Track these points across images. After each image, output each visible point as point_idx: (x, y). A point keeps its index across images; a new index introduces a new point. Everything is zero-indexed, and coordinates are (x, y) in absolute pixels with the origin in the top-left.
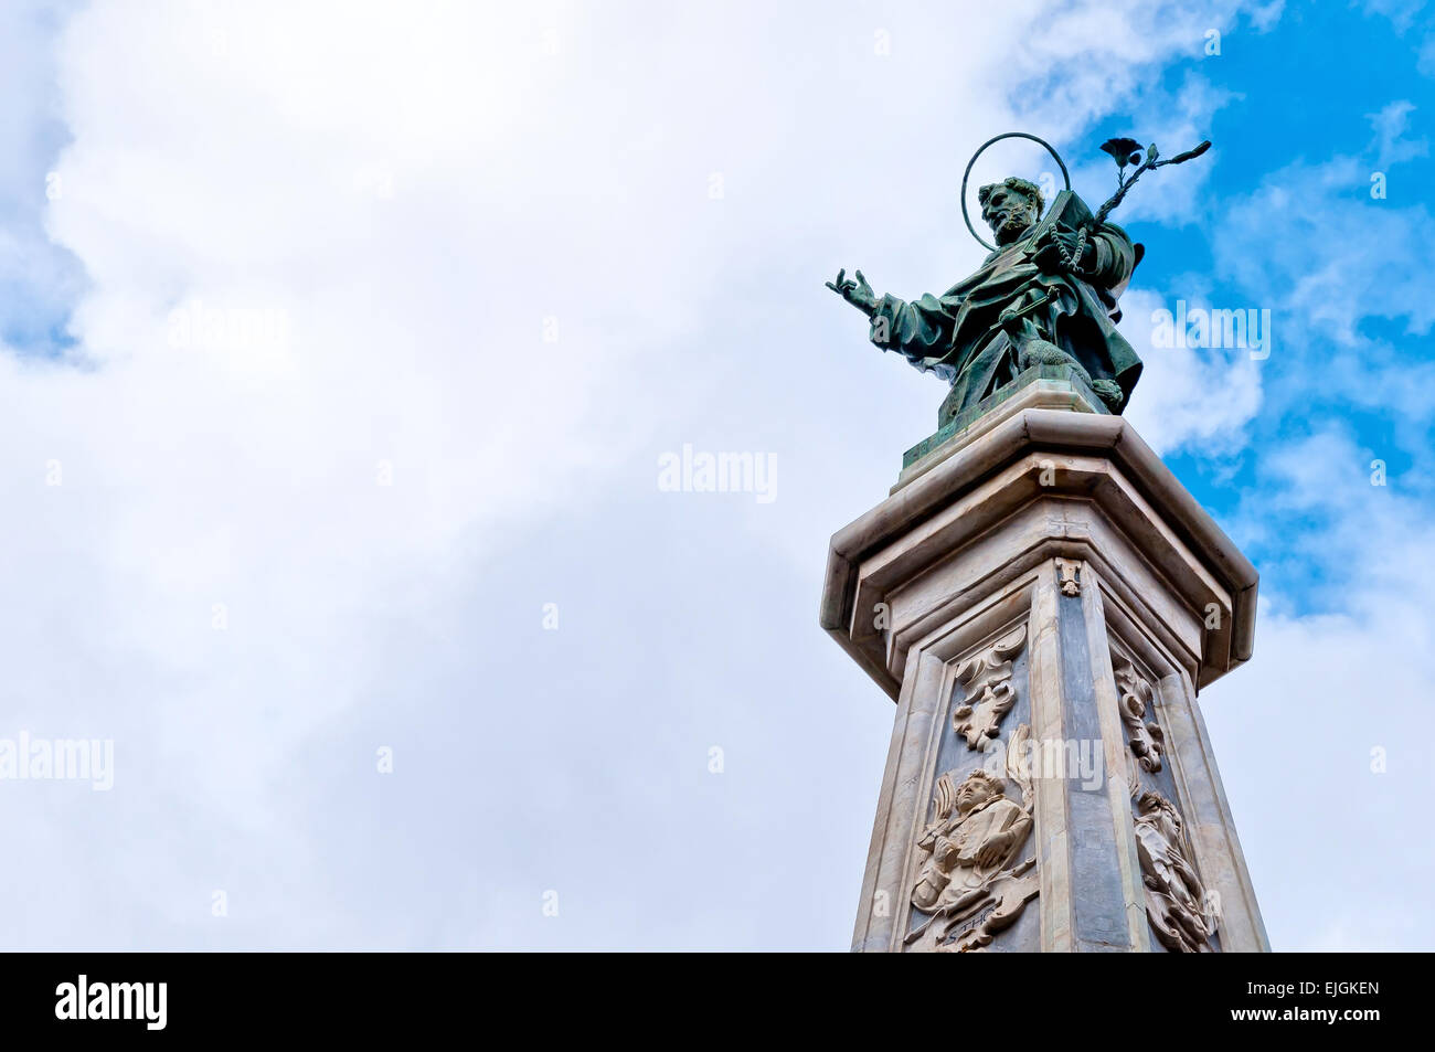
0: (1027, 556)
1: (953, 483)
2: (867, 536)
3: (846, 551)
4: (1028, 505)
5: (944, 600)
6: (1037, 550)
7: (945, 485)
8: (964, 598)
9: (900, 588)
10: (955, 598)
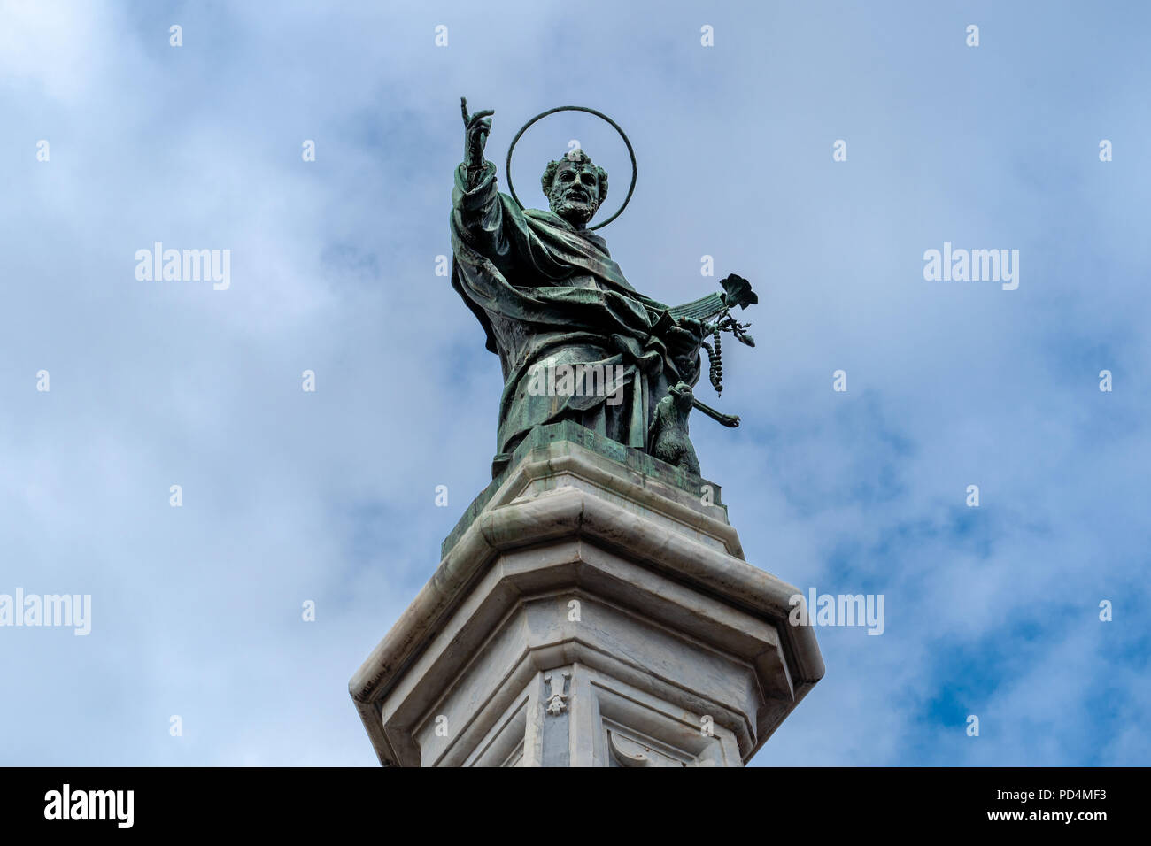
0: (719, 708)
1: (711, 578)
2: (615, 532)
3: (589, 522)
4: (737, 661)
5: (634, 662)
6: (730, 713)
7: (703, 572)
8: (648, 679)
9: (592, 598)
10: (641, 670)
